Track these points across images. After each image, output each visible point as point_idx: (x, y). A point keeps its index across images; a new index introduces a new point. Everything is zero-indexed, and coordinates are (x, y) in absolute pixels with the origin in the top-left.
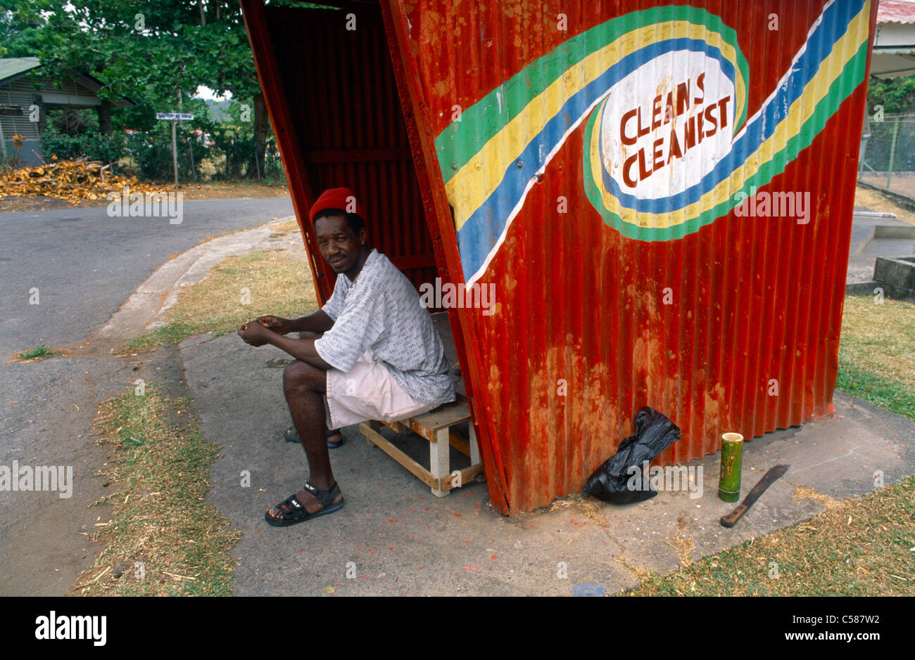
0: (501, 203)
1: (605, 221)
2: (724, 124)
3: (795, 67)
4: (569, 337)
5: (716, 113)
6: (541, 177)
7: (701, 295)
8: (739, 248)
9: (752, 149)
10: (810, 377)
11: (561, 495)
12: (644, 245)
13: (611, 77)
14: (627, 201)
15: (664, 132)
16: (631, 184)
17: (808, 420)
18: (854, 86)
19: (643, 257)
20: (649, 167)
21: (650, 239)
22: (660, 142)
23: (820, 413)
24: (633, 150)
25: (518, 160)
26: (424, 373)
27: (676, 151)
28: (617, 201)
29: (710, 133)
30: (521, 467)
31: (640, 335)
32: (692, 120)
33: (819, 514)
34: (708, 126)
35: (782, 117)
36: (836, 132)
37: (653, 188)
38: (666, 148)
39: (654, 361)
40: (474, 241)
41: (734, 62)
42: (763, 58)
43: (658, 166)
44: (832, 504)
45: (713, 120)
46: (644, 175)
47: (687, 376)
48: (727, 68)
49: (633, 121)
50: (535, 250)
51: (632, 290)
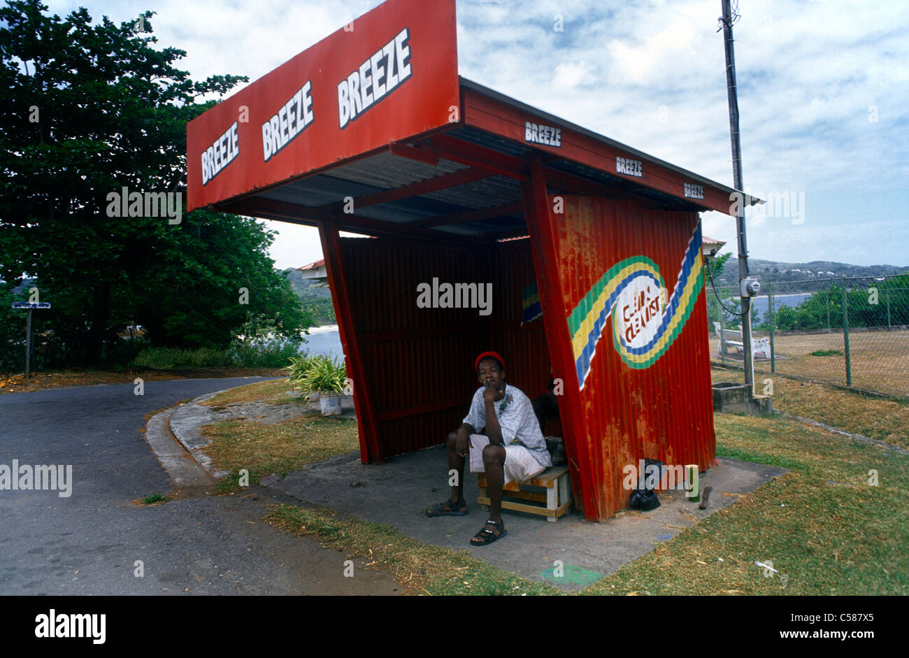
0: (588, 352)
1: (622, 360)
2: (658, 310)
3: (680, 280)
4: (613, 419)
5: (654, 305)
6: (600, 339)
7: (658, 397)
8: (670, 371)
9: (669, 321)
10: (705, 443)
11: (617, 510)
12: (636, 371)
13: (619, 290)
14: (629, 349)
15: (638, 315)
16: (629, 341)
17: (708, 468)
18: (701, 287)
19: (636, 377)
20: (635, 333)
21: (638, 368)
22: (637, 320)
23: (712, 464)
24: (628, 324)
25: (592, 332)
26: (542, 449)
27: (643, 325)
28: (625, 349)
29: (654, 315)
30: (602, 493)
31: (638, 418)
32: (647, 308)
33: (739, 500)
34: (653, 311)
35: (678, 305)
36: (697, 311)
37: (637, 343)
38: (640, 322)
39: (645, 433)
40: (580, 371)
41: (659, 280)
42: (668, 277)
43: (638, 331)
44: (741, 496)
45: (654, 308)
46: (633, 336)
47: (658, 442)
48: (657, 283)
49: (627, 310)
50: (600, 374)
51: (634, 394)
